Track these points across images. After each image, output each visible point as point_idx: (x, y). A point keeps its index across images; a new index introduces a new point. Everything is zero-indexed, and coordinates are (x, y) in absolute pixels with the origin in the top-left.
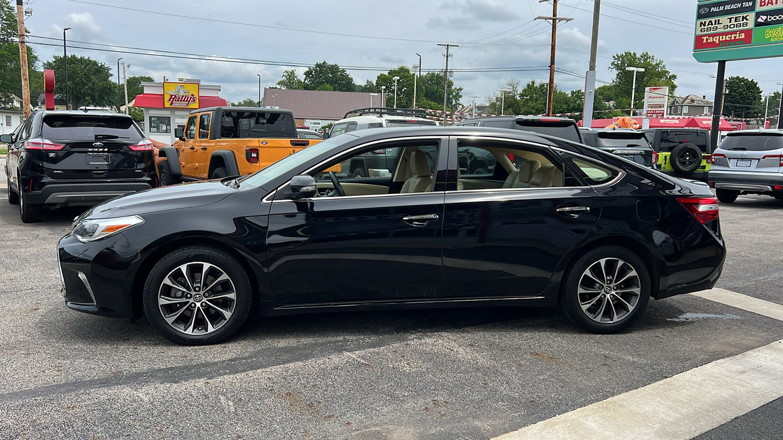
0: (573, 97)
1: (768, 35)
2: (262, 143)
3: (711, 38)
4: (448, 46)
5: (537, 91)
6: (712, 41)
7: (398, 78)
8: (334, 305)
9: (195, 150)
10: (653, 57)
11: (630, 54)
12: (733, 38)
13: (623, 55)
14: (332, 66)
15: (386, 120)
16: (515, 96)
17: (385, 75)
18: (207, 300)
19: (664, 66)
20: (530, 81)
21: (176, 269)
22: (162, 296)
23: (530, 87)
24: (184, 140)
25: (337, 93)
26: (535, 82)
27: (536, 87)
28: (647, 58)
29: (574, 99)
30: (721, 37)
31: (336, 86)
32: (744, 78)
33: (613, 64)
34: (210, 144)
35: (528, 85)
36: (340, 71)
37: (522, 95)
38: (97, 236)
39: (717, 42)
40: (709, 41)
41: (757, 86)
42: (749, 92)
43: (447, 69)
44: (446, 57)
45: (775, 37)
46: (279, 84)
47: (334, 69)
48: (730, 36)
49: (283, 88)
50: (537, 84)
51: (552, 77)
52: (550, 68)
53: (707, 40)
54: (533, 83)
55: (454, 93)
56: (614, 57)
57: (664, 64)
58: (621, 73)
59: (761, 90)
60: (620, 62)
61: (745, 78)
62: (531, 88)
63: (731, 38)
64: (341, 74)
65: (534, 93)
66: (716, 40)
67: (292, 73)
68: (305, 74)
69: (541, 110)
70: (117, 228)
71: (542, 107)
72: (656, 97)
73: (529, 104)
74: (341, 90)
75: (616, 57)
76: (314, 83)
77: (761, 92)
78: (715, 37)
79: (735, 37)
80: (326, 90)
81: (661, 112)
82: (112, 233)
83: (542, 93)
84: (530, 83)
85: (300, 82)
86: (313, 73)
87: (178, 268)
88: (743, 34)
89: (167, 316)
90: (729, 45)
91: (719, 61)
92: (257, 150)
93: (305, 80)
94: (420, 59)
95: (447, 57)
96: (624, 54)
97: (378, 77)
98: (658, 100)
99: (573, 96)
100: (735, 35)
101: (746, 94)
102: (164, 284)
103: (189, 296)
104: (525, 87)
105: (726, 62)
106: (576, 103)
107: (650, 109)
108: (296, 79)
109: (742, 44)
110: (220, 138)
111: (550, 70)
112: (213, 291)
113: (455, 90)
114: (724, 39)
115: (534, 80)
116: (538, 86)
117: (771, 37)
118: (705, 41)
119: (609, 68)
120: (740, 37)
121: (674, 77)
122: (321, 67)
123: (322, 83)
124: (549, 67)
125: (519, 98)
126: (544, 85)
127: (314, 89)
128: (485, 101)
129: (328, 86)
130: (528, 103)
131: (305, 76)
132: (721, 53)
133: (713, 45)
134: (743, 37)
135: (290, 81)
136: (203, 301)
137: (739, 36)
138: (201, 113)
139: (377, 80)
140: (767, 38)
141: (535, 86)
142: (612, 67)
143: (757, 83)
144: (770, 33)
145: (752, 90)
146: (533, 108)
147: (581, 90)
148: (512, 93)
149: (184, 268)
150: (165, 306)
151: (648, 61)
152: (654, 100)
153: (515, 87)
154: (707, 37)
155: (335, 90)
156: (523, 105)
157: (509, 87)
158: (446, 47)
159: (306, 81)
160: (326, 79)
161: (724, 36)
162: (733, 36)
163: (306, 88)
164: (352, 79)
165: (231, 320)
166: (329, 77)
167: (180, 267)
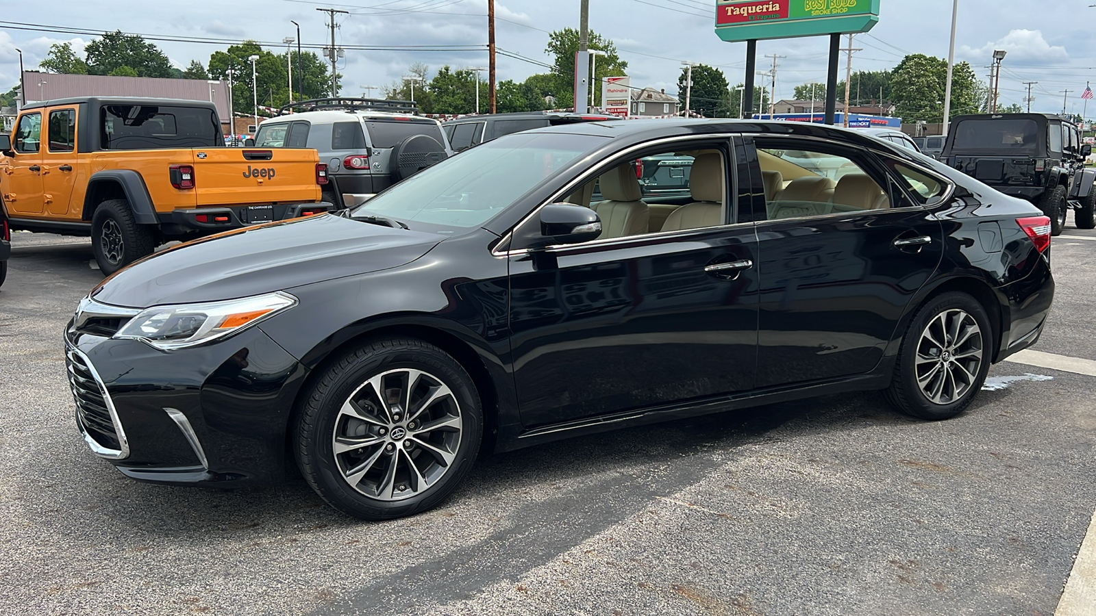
0: (502, 90)
1: (808, 6)
2: (198, 156)
3: (738, 9)
4: (332, 12)
5: (453, 81)
6: (738, 13)
7: (258, 57)
8: (604, 420)
9: (41, 172)
10: (600, 36)
11: (571, 32)
12: (765, 10)
13: (562, 33)
14: (132, 39)
15: (363, 117)
16: (423, 87)
17: (223, 53)
18: (414, 436)
19: (614, 50)
20: (442, 67)
21: (362, 385)
22: (338, 438)
23: (444, 75)
24: (12, 155)
25: (145, 79)
26: (450, 69)
27: (452, 75)
28: (593, 38)
29: (503, 93)
30: (750, 8)
31: (142, 69)
32: (707, 66)
33: (550, 45)
34: (80, 161)
35: (441, 73)
36: (145, 47)
37: (432, 87)
38: (203, 336)
39: (746, 15)
40: (734, 13)
41: (723, 77)
42: (714, 85)
43: (333, 45)
44: (330, 28)
45: (817, 9)
46: (43, 65)
47: (136, 42)
48: (761, 7)
49: (52, 72)
50: (452, 72)
51: (492, 61)
52: (488, 48)
53: (732, 11)
54: (447, 69)
55: (329, 82)
56: (551, 36)
57: (614, 46)
58: (561, 58)
59: (727, 82)
60: (559, 43)
61: (709, 66)
62: (445, 77)
63: (762, 9)
64: (148, 51)
65: (449, 83)
66: (744, 11)
67: (66, 47)
68: (87, 50)
69: (461, 108)
70: (246, 318)
71: (461, 104)
72: (617, 91)
73: (443, 100)
74: (150, 76)
75: (554, 36)
76: (103, 65)
77: (728, 85)
78: (742, 9)
79: (767, 9)
80: (125, 76)
81: (624, 110)
82: (238, 328)
83: (460, 84)
84: (443, 70)
85: (78, 61)
86: (101, 49)
87: (366, 383)
88: (778, 5)
89: (348, 473)
90: (760, 19)
91: (748, 40)
92: (191, 168)
93: (87, 59)
94: (298, 29)
95: (333, 27)
96: (564, 32)
97: (213, 57)
98: (619, 94)
99: (502, 88)
100: (767, 6)
101: (711, 87)
102: (343, 414)
103: (382, 431)
104: (437, 75)
105: (757, 41)
106: (507, 99)
107: (610, 107)
108: (72, 58)
109: (776, 18)
110: (101, 150)
111: (490, 50)
112: (424, 420)
113: (330, 77)
114: (754, 11)
115: (448, 65)
116: (454, 74)
117: (811, 10)
118: (729, 13)
119: (546, 50)
120: (774, 9)
121: (624, 65)
122: (113, 39)
123: (117, 64)
124: (488, 46)
125: (428, 90)
126: (462, 73)
127: (104, 73)
128: (380, 94)
129: (128, 69)
130: (442, 97)
131: (86, 54)
132: (750, 28)
133: (740, 18)
134: (778, 9)
135: (63, 61)
136: (406, 438)
137: (773, 7)
138: (49, 109)
139: (210, 62)
140: (806, 10)
141: (450, 74)
142: (549, 49)
143: (722, 74)
144: (810, 4)
145: (717, 82)
146: (450, 105)
147: (511, 81)
148: (419, 83)
149: (376, 382)
150: (345, 456)
151: (594, 41)
152: (615, 94)
153: (422, 74)
154: (733, 8)
155: (140, 75)
156: (435, 101)
157: (414, 74)
158: (330, 13)
159: (90, 61)
160: (123, 58)
161: (754, 7)
162: (765, 6)
163: (91, 71)
164: (166, 59)
165: (454, 465)
166: (128, 54)
167: (370, 381)
